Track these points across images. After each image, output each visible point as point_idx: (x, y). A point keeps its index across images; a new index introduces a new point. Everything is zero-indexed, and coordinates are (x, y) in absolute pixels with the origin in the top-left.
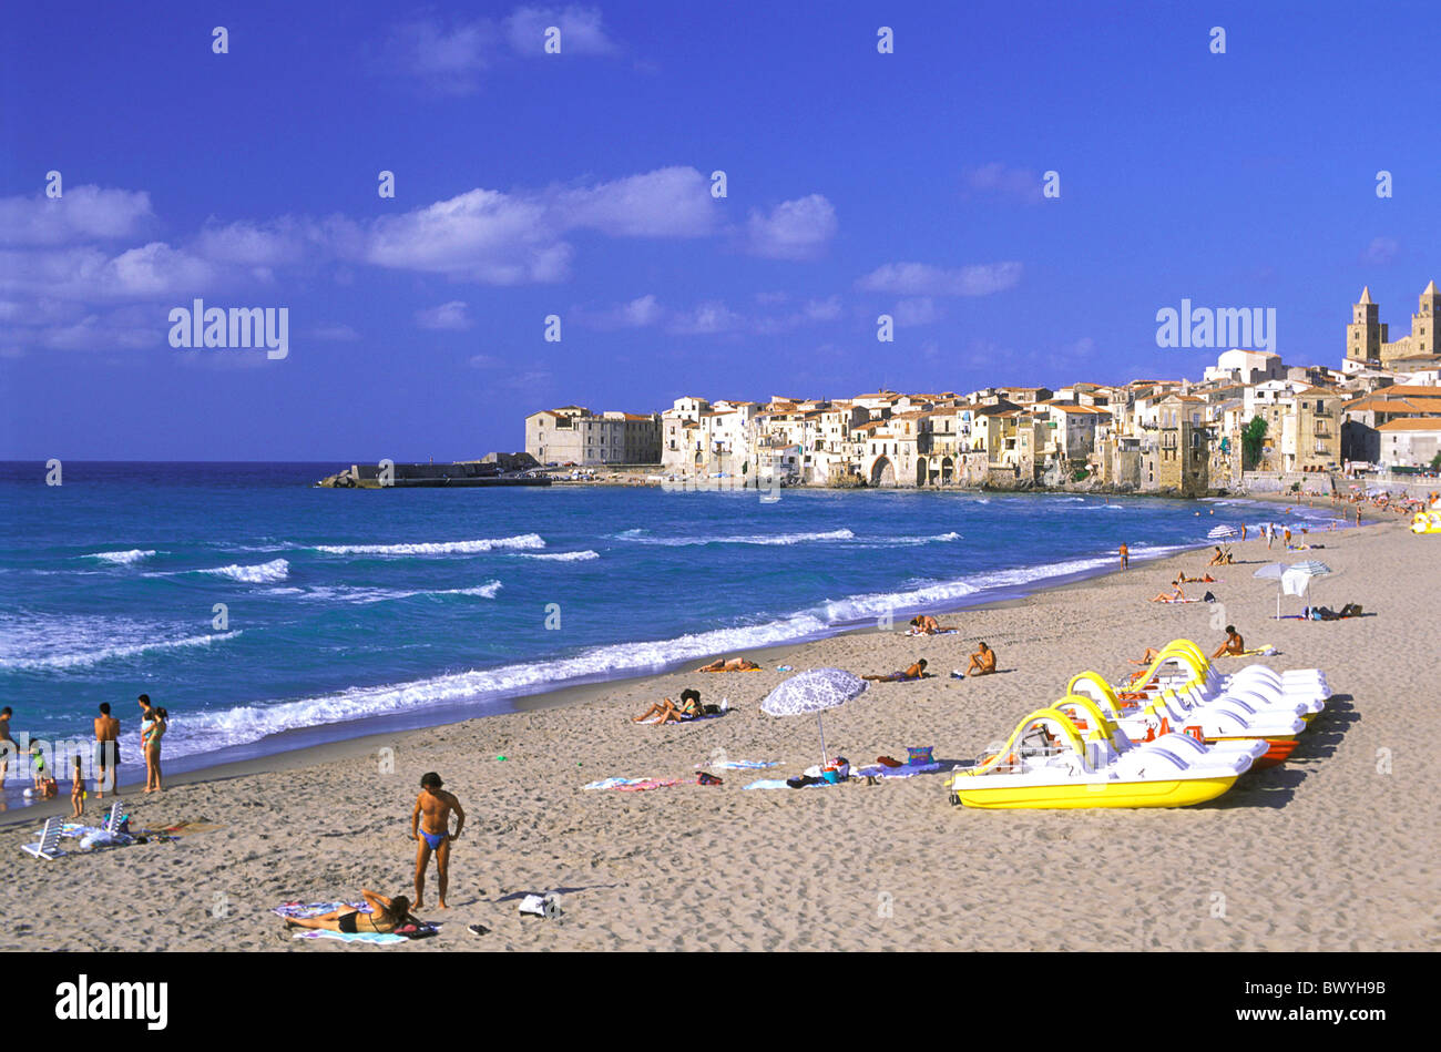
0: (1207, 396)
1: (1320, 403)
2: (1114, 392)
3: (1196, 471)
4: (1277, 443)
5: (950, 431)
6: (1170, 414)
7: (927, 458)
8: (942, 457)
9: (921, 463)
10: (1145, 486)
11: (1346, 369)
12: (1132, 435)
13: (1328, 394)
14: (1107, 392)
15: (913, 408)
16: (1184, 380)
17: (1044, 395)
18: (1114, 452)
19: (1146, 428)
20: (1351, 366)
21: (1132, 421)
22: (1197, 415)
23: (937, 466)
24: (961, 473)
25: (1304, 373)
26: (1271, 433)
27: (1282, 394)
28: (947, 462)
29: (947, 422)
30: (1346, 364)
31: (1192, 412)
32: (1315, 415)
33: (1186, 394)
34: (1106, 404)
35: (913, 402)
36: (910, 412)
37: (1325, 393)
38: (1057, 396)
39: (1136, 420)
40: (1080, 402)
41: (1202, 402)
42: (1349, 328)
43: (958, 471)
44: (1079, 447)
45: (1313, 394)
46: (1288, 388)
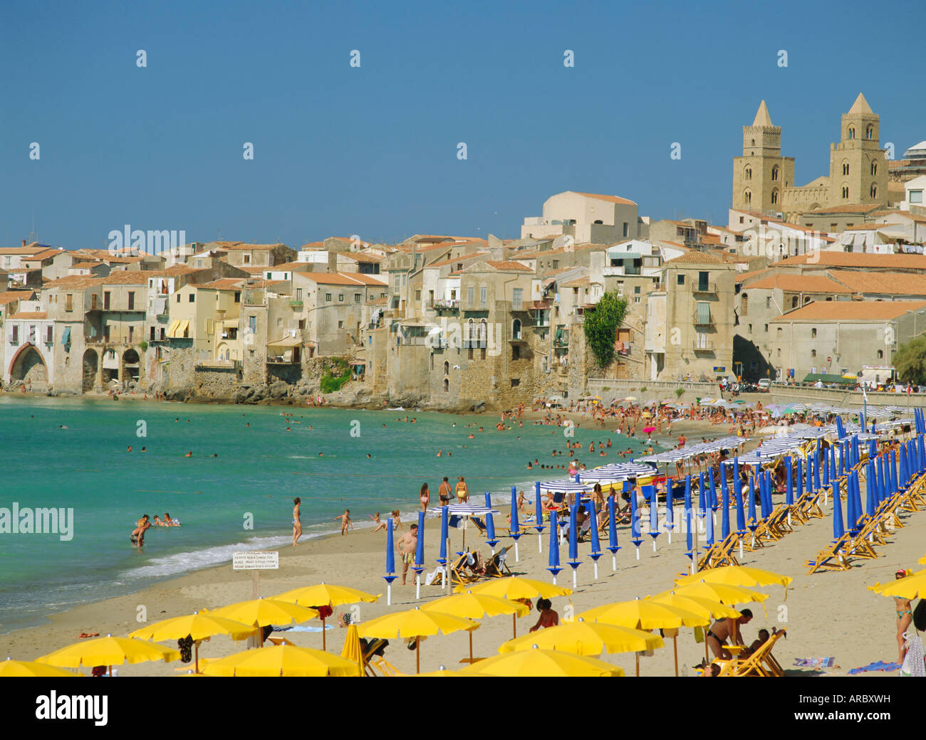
0: (534, 262)
1: (704, 277)
2: (389, 253)
3: (516, 376)
4: (637, 336)
5: (136, 308)
6: (477, 287)
7: (99, 351)
8: (123, 350)
9: (91, 357)
10: (437, 398)
11: (734, 226)
12: (417, 320)
13: (716, 262)
14: (379, 253)
15: (77, 272)
16: (491, 236)
17: (282, 257)
18: (388, 348)
19: (441, 311)
20: (742, 220)
21: (418, 298)
22: (518, 290)
23: (112, 362)
24: (152, 376)
25: (675, 230)
26: (628, 321)
27: (646, 262)
28: (131, 356)
29: (131, 295)
30: (734, 216)
31: (511, 286)
32: (695, 295)
33: (501, 259)
34: (377, 272)
35: (77, 261)
36: (73, 278)
37: (711, 262)
38: (303, 257)
39: (425, 296)
40: (339, 267)
41: (527, 271)
42: (736, 162)
43: (148, 370)
44: (336, 337)
45: (694, 262)
46: (656, 253)
